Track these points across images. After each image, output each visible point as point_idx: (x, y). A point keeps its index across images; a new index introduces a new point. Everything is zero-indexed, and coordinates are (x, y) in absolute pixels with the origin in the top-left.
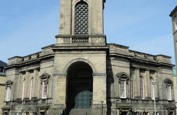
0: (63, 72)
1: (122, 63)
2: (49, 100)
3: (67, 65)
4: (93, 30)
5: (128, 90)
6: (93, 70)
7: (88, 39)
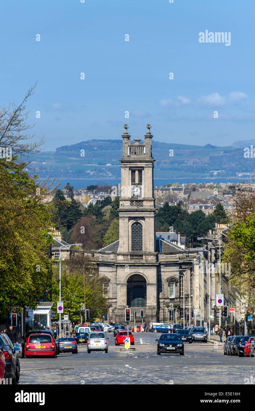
0: (124, 282)
1: (173, 268)
2: (110, 300)
3: (127, 277)
4: (147, 248)
5: (177, 291)
6: (147, 280)
7: (143, 256)
